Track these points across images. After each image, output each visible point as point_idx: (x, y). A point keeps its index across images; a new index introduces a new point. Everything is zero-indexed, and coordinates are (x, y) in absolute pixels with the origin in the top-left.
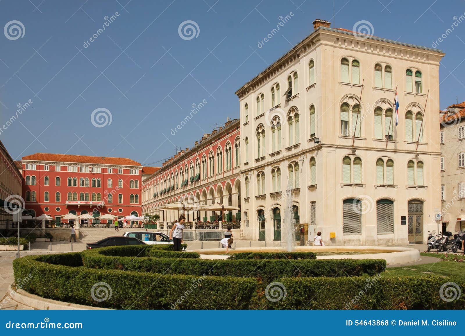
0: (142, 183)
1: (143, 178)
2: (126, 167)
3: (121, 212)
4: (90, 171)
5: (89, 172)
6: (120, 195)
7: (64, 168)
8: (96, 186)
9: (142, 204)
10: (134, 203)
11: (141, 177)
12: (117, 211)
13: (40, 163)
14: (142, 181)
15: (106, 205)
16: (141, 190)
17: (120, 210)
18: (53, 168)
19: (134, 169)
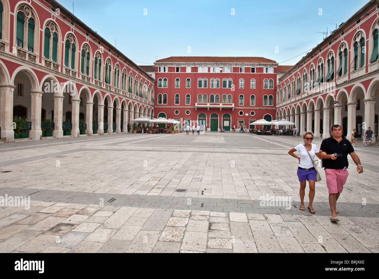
0: (278, 81)
1: (278, 77)
2: (260, 65)
3: (253, 116)
4: (221, 71)
5: (219, 72)
6: (253, 97)
7: (195, 69)
8: (227, 87)
9: (277, 106)
10: (268, 105)
11: (276, 76)
12: (249, 114)
13: (172, 64)
14: (277, 79)
15: (237, 108)
16: (276, 90)
17: (253, 113)
18: (184, 69)
19: (269, 66)
